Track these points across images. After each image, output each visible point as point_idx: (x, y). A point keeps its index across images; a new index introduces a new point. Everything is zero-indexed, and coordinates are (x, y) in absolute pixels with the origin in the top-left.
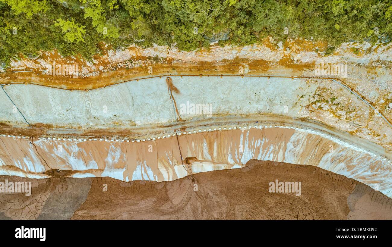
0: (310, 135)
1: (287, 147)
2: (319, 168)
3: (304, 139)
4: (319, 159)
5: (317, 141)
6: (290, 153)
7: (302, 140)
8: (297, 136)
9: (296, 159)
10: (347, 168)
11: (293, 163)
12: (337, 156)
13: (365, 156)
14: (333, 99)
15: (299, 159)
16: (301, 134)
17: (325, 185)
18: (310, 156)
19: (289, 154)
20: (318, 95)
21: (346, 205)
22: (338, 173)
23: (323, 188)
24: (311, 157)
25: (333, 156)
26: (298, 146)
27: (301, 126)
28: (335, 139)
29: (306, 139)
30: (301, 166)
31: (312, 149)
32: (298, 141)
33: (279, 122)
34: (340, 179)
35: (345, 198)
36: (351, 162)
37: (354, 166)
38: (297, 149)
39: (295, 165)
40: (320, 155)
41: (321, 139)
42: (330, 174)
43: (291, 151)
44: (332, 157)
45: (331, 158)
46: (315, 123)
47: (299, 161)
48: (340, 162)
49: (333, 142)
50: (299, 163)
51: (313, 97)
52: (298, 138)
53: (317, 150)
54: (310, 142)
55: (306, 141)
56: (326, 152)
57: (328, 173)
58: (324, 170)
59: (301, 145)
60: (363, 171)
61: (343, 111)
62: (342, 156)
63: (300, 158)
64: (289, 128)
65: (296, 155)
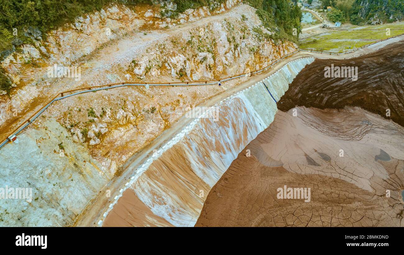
0: (149, 173)
1: (161, 216)
2: (215, 186)
3: (152, 184)
4: (198, 180)
5: (164, 168)
6: (174, 215)
7: (154, 188)
8: (143, 190)
9: (189, 213)
10: (220, 152)
11: (196, 220)
12: (199, 155)
13: (203, 124)
14: (92, 113)
15: (191, 207)
16: (142, 184)
17: (242, 187)
18: (191, 191)
19: (177, 219)
20: (72, 126)
21: (273, 169)
22: (228, 166)
23: (246, 189)
24: (192, 189)
25: (197, 160)
26: (164, 197)
27: (128, 179)
28: (168, 144)
29: (156, 181)
30: (204, 210)
31: (177, 182)
32: (154, 194)
33: (102, 207)
34: (235, 166)
35: (264, 168)
36: (211, 143)
37: (217, 142)
38: (170, 202)
39: (200, 218)
40: (192, 177)
41: (162, 161)
42: (227, 176)
43: (172, 213)
44: (198, 162)
45: (200, 163)
46: (133, 160)
47: (196, 209)
48: (209, 156)
49: (171, 148)
50: (200, 211)
51: (73, 134)
52: (146, 191)
53: (180, 176)
54: (163, 179)
55: (158, 182)
56: (188, 166)
57: (224, 178)
58: (219, 181)
59: (164, 193)
60: (226, 136)
61: (119, 111)
62: (198, 149)
63: (188, 205)
64: (121, 196)
65: (181, 209)
